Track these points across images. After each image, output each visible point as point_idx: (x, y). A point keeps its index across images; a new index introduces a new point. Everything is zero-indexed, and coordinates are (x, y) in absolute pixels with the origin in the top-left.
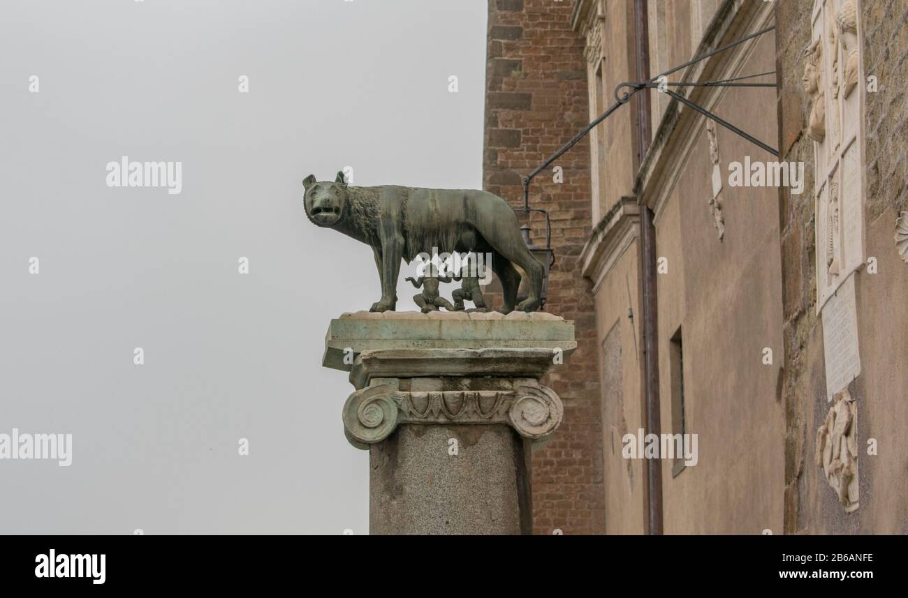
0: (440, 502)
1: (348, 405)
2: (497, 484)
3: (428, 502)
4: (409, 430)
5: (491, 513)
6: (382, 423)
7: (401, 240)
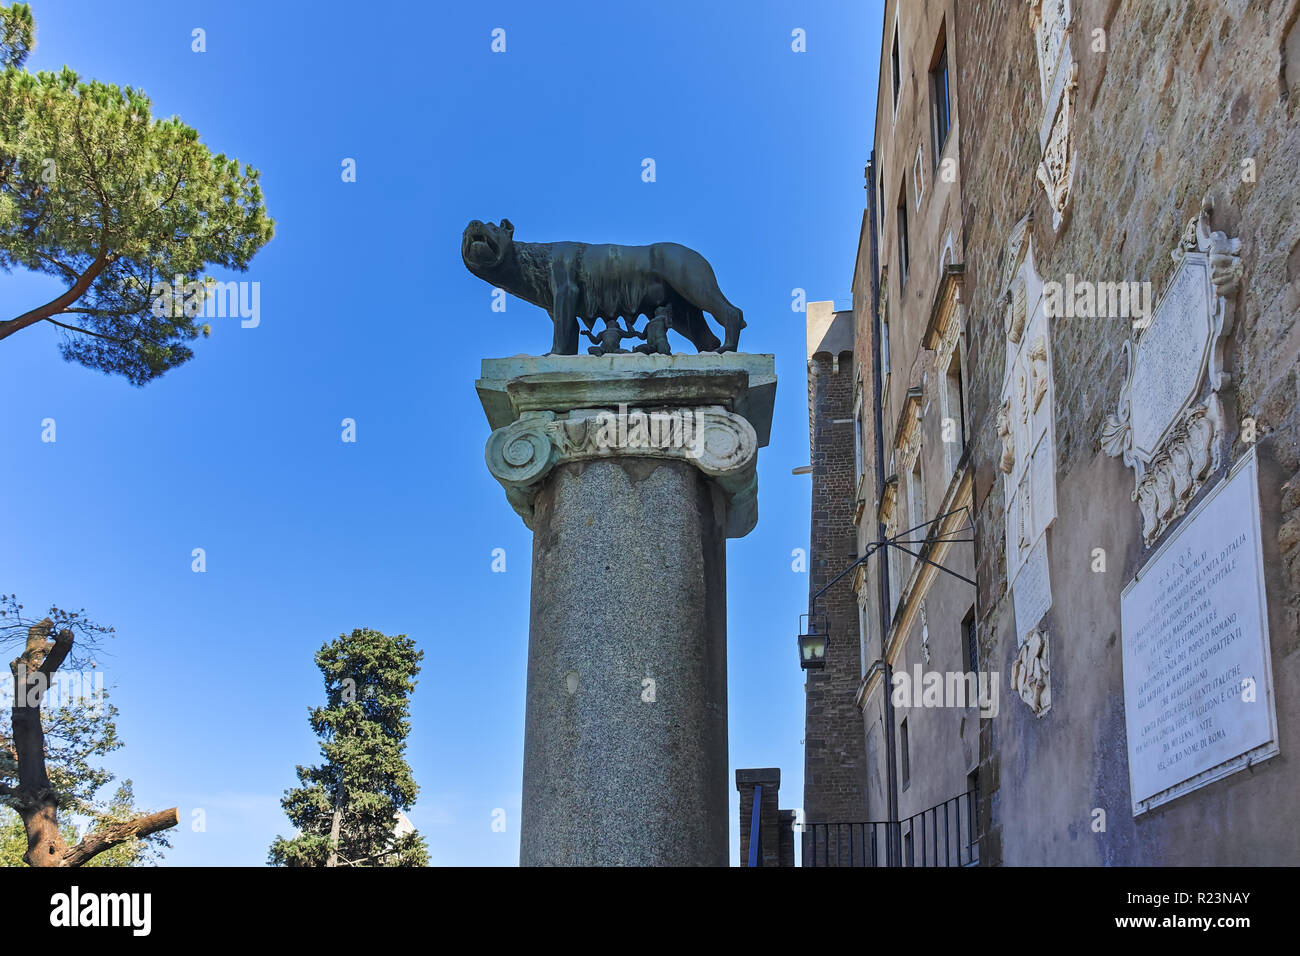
0: (599, 546)
1: (491, 441)
2: (673, 526)
3: (586, 547)
4: (567, 471)
5: (664, 558)
6: (532, 460)
7: (575, 289)
